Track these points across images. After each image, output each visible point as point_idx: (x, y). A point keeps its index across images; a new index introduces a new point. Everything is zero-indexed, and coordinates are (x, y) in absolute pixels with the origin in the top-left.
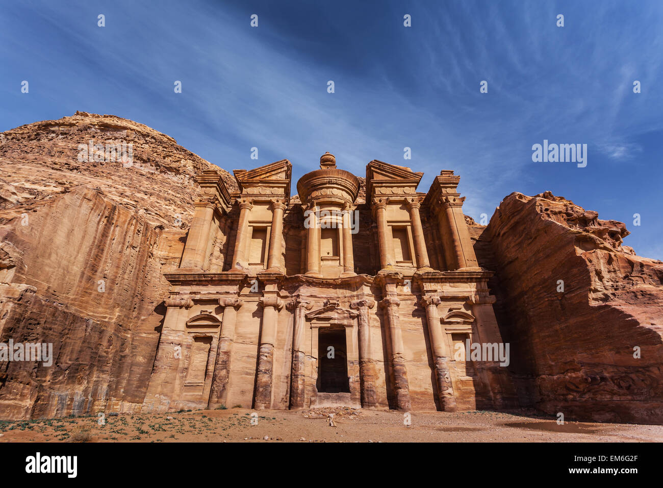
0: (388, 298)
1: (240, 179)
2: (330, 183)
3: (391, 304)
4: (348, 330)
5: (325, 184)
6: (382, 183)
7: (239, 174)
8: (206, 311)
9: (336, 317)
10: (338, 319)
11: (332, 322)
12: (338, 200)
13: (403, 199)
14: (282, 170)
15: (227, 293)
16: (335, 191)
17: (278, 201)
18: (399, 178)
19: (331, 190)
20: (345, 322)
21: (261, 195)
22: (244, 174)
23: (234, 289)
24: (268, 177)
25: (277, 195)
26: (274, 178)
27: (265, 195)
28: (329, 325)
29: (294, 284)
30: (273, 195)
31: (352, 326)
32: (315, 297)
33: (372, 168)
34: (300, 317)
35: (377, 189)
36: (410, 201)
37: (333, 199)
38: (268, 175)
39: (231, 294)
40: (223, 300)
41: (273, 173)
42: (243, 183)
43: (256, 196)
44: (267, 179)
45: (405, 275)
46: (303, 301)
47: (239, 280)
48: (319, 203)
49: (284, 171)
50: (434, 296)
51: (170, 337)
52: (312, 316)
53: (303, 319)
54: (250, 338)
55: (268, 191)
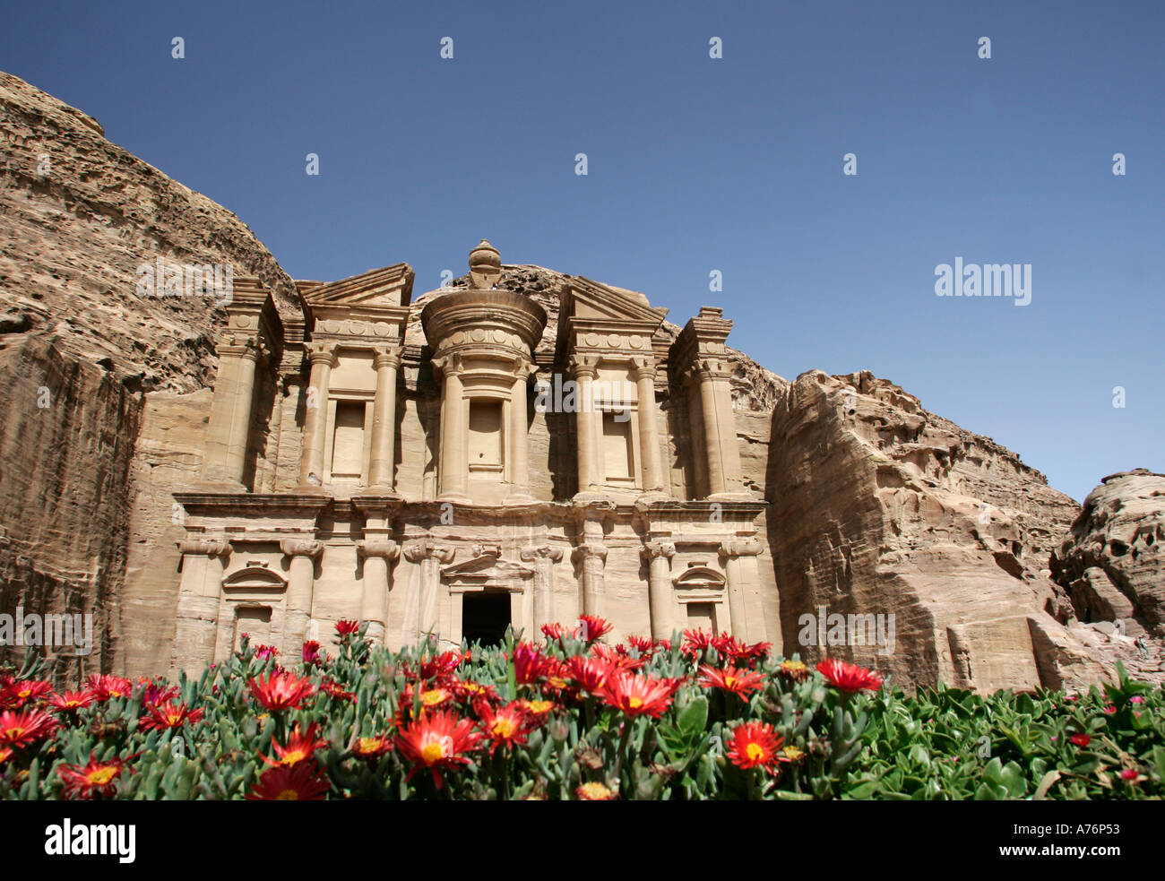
0: (587, 543)
1: (311, 300)
2: (489, 318)
3: (592, 554)
4: (514, 598)
5: (481, 319)
6: (590, 324)
7: (307, 291)
8: (259, 563)
9: (496, 577)
10: (497, 578)
11: (488, 583)
12: (503, 354)
13: (627, 358)
14: (395, 284)
15: (297, 531)
16: (500, 336)
17: (388, 352)
18: (624, 317)
19: (491, 332)
20: (510, 584)
21: (353, 337)
22: (318, 290)
23: (308, 524)
24: (366, 298)
25: (386, 339)
26: (377, 301)
27: (360, 337)
28: (482, 589)
29: (419, 515)
30: (378, 338)
31: (522, 592)
32: (458, 539)
33: (574, 292)
34: (431, 575)
35: (579, 336)
36: (640, 364)
37: (495, 352)
38: (367, 293)
39: (304, 532)
40: (289, 542)
41: (377, 290)
42: (316, 308)
43: (344, 337)
44: (365, 302)
45: (621, 504)
46: (436, 547)
47: (318, 508)
48: (468, 357)
49: (398, 287)
50: (666, 541)
51: (195, 609)
52: (453, 574)
53: (437, 578)
54: (340, 611)
55: (367, 328)
